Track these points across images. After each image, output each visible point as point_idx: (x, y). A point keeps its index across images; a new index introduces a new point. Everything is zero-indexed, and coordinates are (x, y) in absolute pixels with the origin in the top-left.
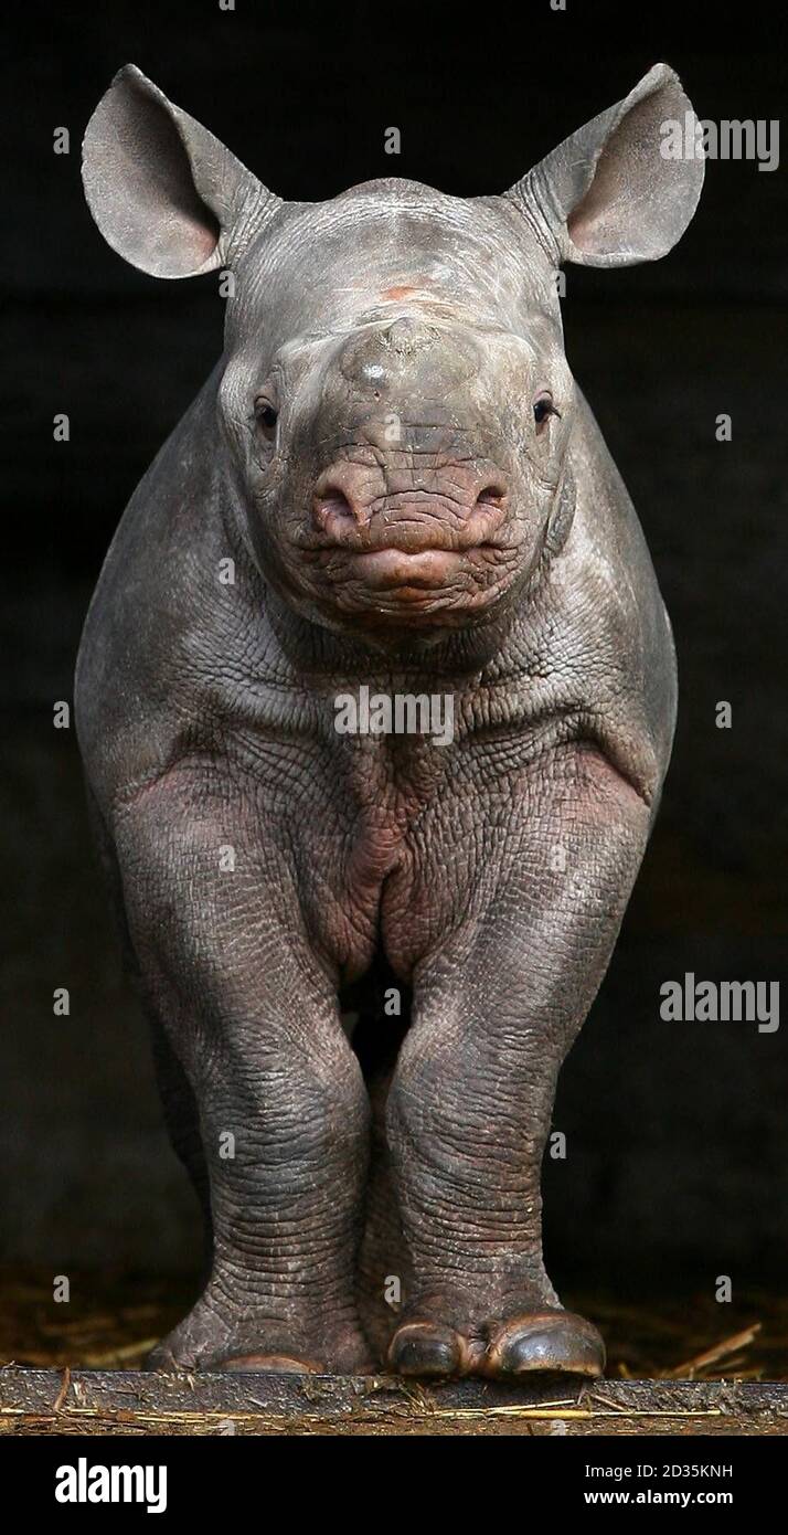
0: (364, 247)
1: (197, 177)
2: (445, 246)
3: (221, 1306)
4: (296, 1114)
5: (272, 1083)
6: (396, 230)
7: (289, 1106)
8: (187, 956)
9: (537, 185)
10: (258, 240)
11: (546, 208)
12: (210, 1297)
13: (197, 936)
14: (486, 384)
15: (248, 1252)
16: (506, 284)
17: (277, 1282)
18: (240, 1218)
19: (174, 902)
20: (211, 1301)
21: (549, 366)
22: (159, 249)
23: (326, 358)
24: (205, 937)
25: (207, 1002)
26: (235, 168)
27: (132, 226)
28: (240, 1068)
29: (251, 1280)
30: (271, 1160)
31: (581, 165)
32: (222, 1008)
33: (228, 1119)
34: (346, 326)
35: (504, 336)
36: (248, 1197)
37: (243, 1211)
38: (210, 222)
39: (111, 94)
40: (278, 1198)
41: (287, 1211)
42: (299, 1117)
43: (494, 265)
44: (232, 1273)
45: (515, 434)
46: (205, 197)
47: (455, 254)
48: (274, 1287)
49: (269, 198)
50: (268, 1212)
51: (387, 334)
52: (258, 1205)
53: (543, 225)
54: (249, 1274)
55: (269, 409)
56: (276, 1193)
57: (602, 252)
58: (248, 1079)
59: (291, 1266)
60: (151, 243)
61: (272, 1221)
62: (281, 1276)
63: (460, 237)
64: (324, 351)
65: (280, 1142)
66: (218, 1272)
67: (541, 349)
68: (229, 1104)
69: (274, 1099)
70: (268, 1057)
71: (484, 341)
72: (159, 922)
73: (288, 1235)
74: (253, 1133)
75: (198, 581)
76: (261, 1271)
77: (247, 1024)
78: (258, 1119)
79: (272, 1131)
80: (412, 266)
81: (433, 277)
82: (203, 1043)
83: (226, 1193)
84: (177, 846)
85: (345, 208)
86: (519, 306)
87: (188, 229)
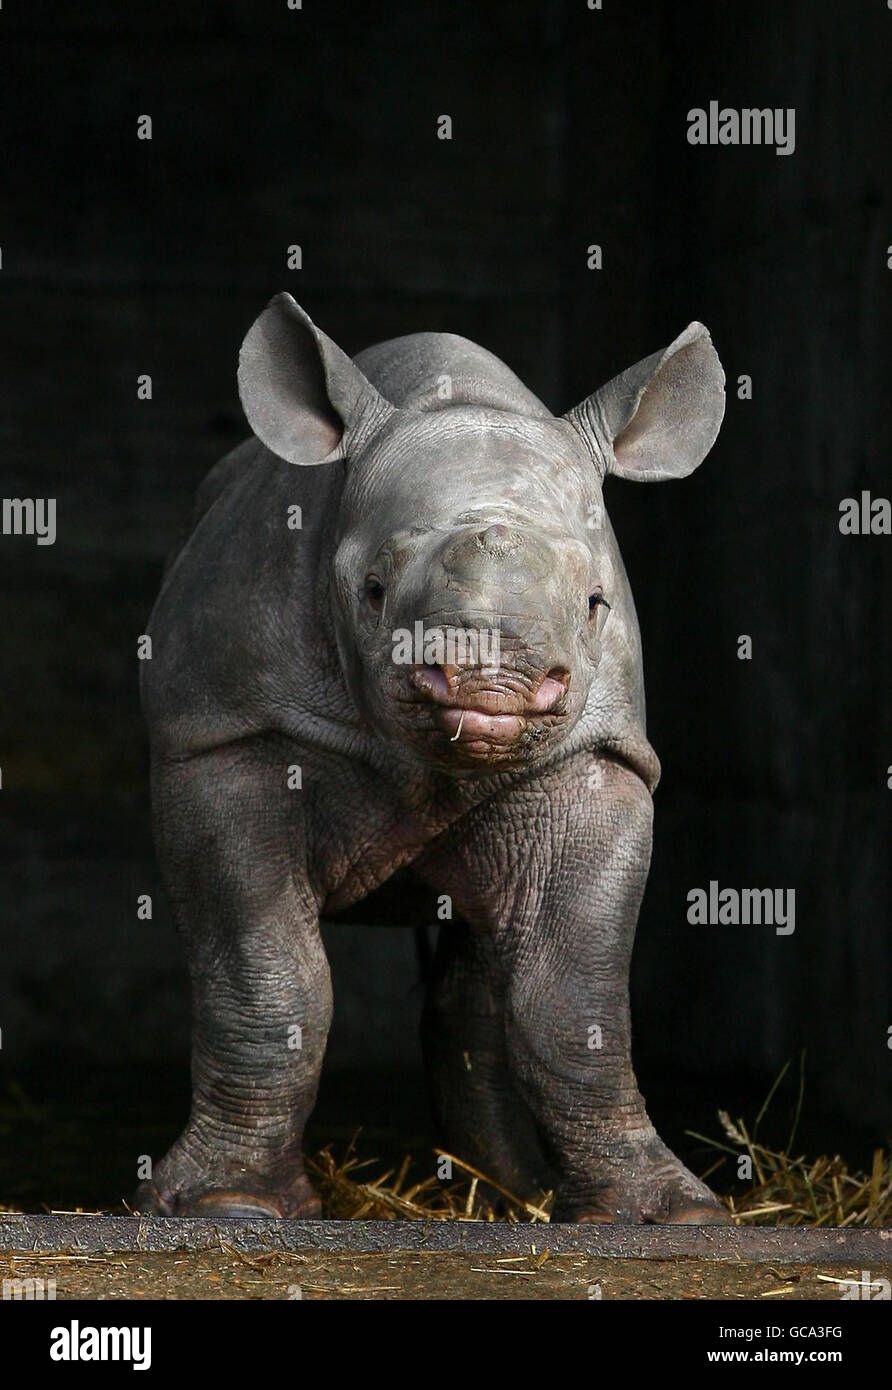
0: (459, 458)
1: (329, 387)
2: (524, 462)
3: (196, 1150)
4: (283, 1007)
5: (269, 982)
6: (485, 446)
7: (278, 1002)
8: (220, 877)
9: (592, 412)
10: (373, 441)
11: (598, 430)
12: (186, 1143)
13: (231, 862)
14: (557, 582)
15: (223, 1108)
16: (569, 495)
17: (247, 1134)
18: (221, 1082)
19: (216, 835)
20: (188, 1146)
21: (599, 562)
22: (294, 440)
23: (429, 551)
24: (238, 864)
25: (229, 913)
26: (361, 381)
27: (274, 420)
28: (244, 968)
29: (224, 1130)
30: (256, 1040)
31: (628, 398)
32: (241, 919)
33: (224, 1005)
34: (446, 526)
35: (570, 540)
36: (230, 1066)
37: (225, 1077)
38: (336, 422)
39: (266, 314)
40: (257, 1070)
41: (262, 1081)
42: (285, 1011)
43: (560, 478)
44: (208, 1124)
45: (575, 621)
46: (335, 403)
47: (531, 468)
48: (242, 1138)
49: (385, 406)
50: (247, 1080)
51: (482, 537)
52: (239, 1073)
53: (595, 444)
54: (223, 1125)
55: (378, 584)
56: (257, 1065)
57: (639, 468)
58: (249, 978)
59: (259, 1123)
60: (287, 436)
61: (249, 1087)
62: (250, 1131)
63: (534, 454)
64: (428, 544)
65: (267, 1027)
66: (195, 1123)
67: (594, 549)
68: (228, 993)
69: (269, 994)
70: (268, 962)
71: (556, 545)
72: (201, 848)
73: (260, 1100)
74: (243, 1018)
75: (277, 635)
76: (233, 1124)
77: (258, 934)
78: (252, 1008)
79: (262, 1018)
80: (498, 477)
81: (514, 488)
82: (213, 946)
83: (210, 1062)
84: (224, 793)
85: (444, 424)
86: (578, 514)
87: (319, 426)
